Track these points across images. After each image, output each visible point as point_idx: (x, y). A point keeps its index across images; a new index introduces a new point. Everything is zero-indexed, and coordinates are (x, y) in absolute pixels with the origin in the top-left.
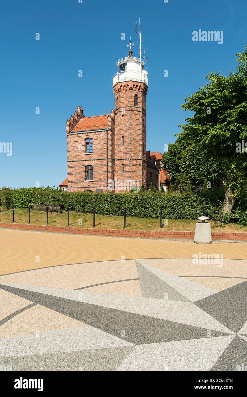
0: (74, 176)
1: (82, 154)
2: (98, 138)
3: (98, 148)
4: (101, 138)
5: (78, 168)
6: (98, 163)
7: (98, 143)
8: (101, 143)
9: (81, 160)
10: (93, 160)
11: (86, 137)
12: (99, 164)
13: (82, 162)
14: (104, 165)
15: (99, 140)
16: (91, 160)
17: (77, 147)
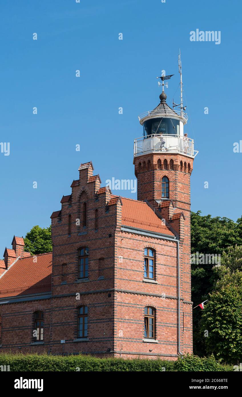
0: (126, 325)
1: (138, 279)
2: (164, 253)
3: (165, 273)
4: (168, 253)
5: (133, 309)
6: (164, 305)
7: (164, 263)
8: (168, 263)
9: (138, 291)
10: (156, 296)
11: (147, 245)
12: (166, 306)
13: (140, 297)
14: (172, 310)
15: (166, 257)
16: (153, 296)
17: (132, 261)
